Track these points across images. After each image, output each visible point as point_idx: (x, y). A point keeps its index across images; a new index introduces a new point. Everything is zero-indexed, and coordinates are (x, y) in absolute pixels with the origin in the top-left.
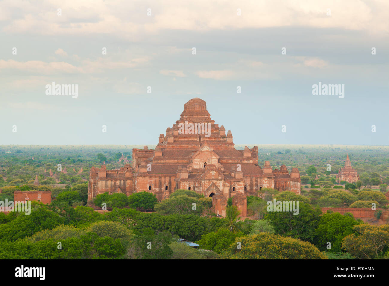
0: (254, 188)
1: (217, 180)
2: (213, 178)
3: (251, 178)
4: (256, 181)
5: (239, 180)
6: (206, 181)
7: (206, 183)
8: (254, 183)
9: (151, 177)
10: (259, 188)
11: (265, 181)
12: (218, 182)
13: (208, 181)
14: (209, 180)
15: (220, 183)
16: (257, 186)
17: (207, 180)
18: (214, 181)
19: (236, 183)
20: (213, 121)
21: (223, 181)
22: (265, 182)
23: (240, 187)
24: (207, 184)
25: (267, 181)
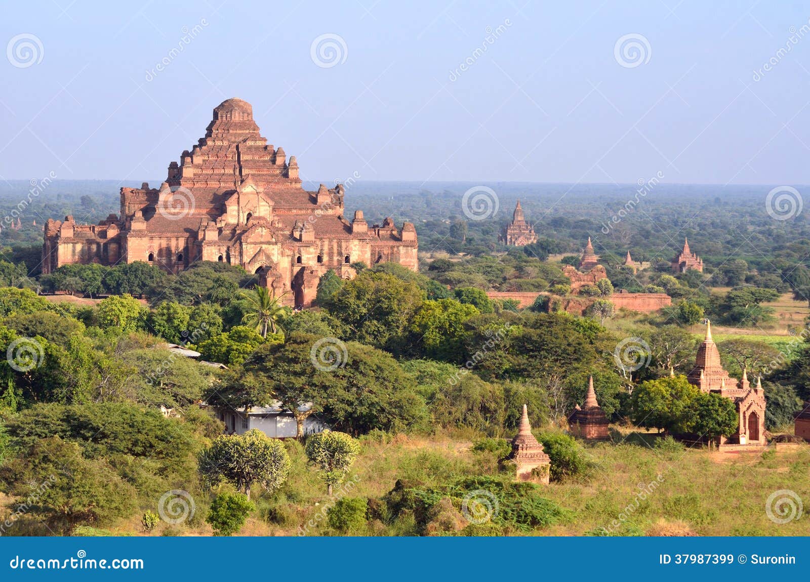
0: (336, 258)
1: (269, 243)
2: (262, 240)
3: (331, 241)
4: (340, 246)
5: (308, 245)
6: (249, 246)
7: (249, 250)
8: (335, 251)
9: (152, 238)
10: (344, 258)
11: (355, 246)
12: (271, 247)
13: (253, 246)
14: (255, 243)
15: (273, 249)
16: (340, 254)
17: (252, 243)
18: (264, 246)
19: (302, 249)
20: (265, 140)
21: (279, 245)
22: (354, 248)
23: (309, 256)
24: (251, 250)
25: (357, 247)
